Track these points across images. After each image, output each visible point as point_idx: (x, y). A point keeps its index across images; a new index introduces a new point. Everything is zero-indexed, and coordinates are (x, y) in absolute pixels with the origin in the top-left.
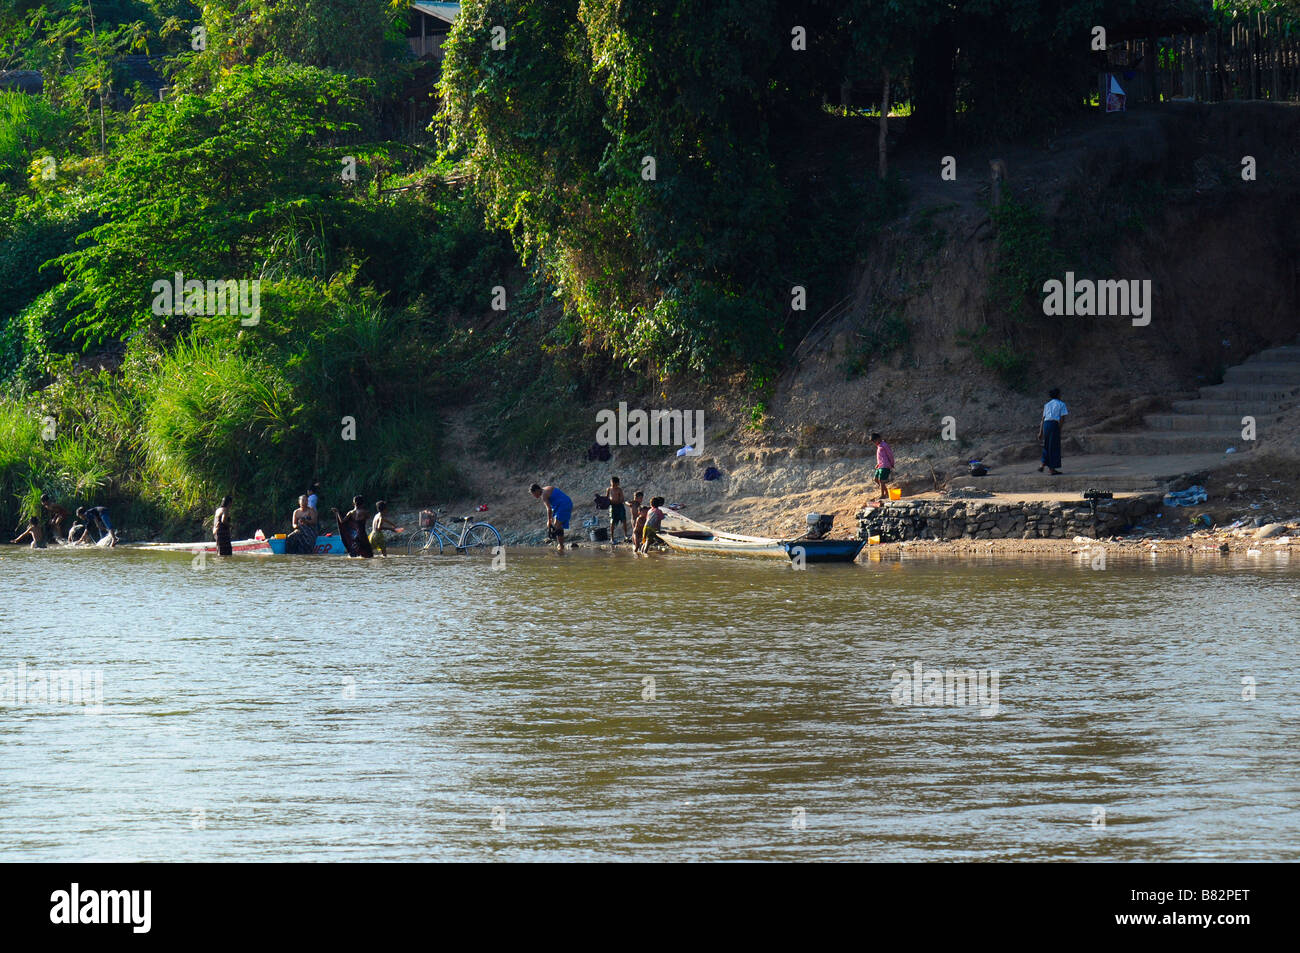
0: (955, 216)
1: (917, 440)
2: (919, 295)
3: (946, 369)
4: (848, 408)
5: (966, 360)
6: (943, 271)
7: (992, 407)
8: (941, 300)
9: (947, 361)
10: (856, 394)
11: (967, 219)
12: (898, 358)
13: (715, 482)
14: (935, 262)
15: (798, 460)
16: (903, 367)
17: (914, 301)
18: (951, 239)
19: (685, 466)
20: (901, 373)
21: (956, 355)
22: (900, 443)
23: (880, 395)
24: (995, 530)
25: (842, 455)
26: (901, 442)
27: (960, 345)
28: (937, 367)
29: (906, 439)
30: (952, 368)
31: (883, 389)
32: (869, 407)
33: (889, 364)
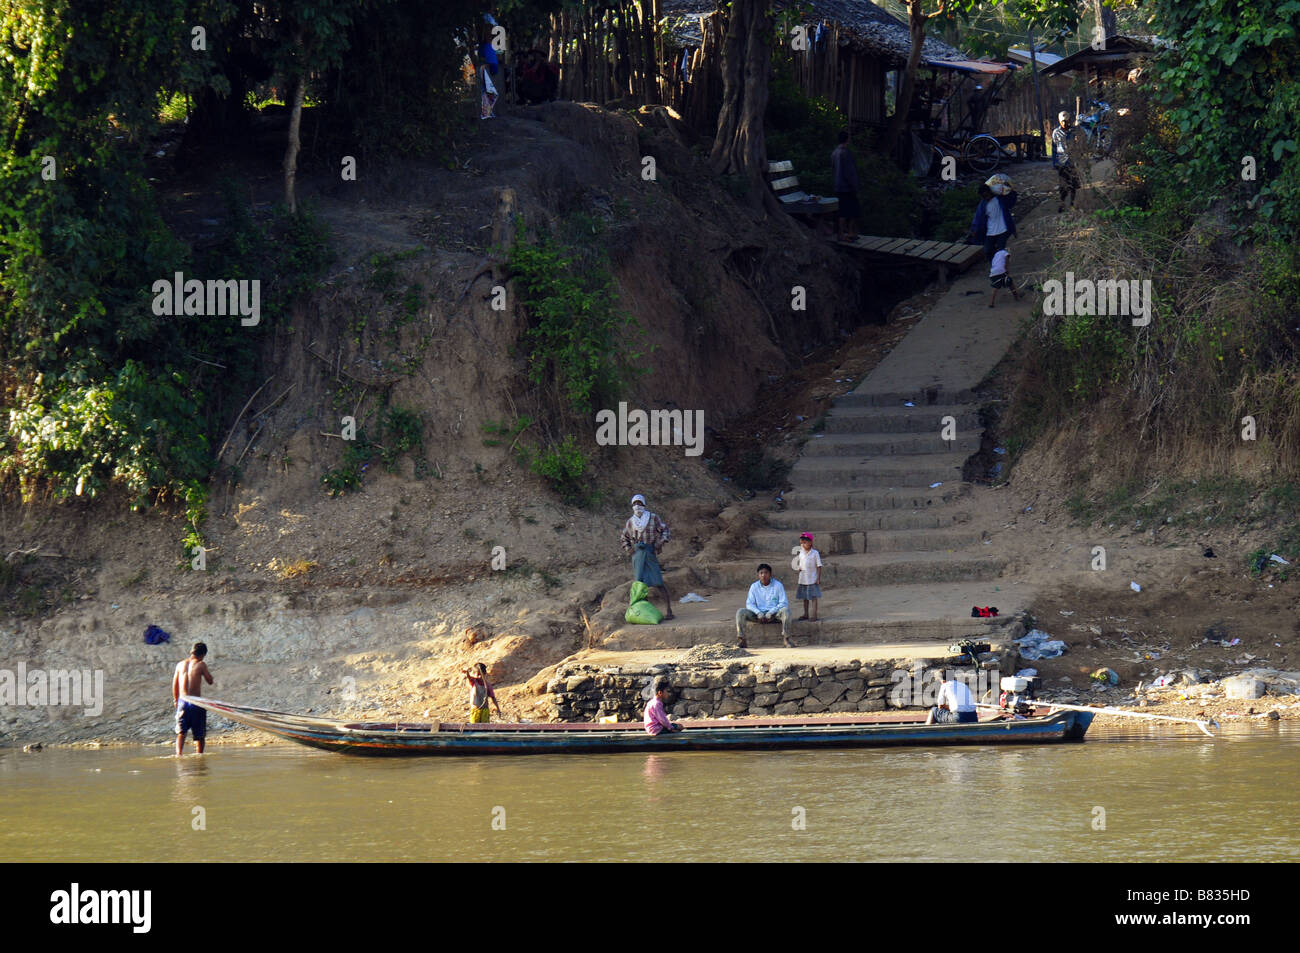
0: (432, 266)
1: (471, 578)
2: (411, 376)
3: (480, 478)
4: (346, 537)
5: (501, 465)
6: (433, 341)
7: (559, 528)
8: (442, 382)
9: (479, 468)
10: (354, 517)
11: (452, 268)
12: (409, 465)
13: (163, 646)
14: (417, 329)
15: (289, 611)
16: (419, 477)
17: (405, 384)
18: (432, 297)
19: (103, 626)
20: (419, 485)
21: (489, 458)
22: (447, 583)
23: (394, 518)
24: (810, 701)
25: (358, 602)
26: (449, 582)
27: (489, 444)
28: (469, 476)
29: (457, 577)
30: (487, 476)
31: (395, 509)
32: (381, 534)
33: (398, 472)
